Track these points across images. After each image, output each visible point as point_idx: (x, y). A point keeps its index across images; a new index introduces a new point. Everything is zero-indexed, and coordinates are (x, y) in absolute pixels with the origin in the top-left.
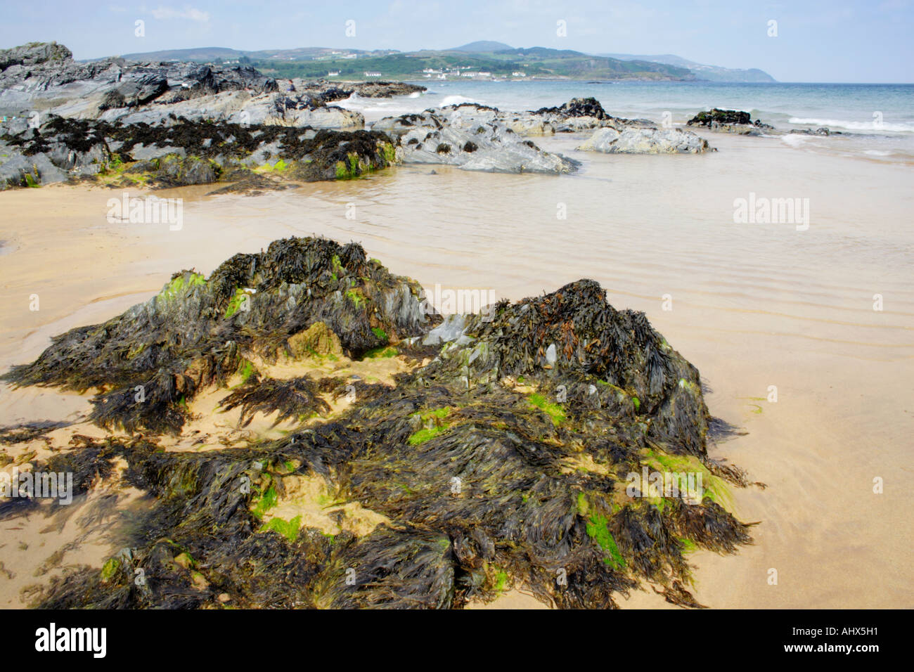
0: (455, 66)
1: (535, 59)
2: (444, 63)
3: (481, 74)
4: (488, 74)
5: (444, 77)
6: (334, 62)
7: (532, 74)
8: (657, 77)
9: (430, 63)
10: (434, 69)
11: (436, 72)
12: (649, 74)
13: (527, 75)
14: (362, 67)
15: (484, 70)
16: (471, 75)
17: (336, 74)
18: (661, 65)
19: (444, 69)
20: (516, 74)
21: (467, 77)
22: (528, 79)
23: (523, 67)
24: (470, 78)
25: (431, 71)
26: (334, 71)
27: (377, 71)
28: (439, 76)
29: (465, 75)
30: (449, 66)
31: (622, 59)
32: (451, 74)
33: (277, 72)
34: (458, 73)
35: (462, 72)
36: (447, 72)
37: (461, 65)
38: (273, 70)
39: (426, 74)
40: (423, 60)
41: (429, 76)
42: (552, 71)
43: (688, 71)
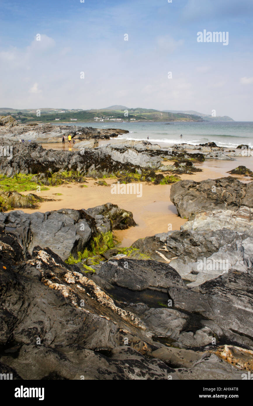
0: (107, 116)
1: (138, 113)
2: (102, 115)
3: (117, 119)
4: (120, 119)
5: (103, 120)
6: (57, 115)
7: (139, 119)
8: (188, 120)
9: (97, 115)
10: (98, 117)
11: (99, 118)
12: (185, 119)
13: (136, 120)
14: (69, 117)
15: (119, 118)
16: (114, 120)
17: (59, 119)
18: (189, 115)
19: (102, 117)
20: (132, 119)
21: (112, 121)
22: (137, 121)
23: (134, 116)
24: (113, 121)
25: (97, 118)
26: (58, 118)
27: (75, 118)
28: (101, 120)
29: (111, 120)
30: (104, 116)
31: (173, 112)
32: (106, 119)
33: (34, 118)
34: (108, 119)
35: (110, 118)
36: (104, 118)
37: (109, 116)
38: (32, 118)
39: (96, 119)
40: (94, 114)
41: (97, 120)
42: (146, 118)
43: (200, 117)
